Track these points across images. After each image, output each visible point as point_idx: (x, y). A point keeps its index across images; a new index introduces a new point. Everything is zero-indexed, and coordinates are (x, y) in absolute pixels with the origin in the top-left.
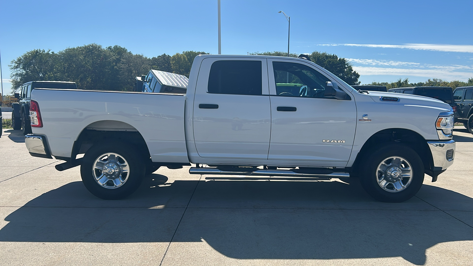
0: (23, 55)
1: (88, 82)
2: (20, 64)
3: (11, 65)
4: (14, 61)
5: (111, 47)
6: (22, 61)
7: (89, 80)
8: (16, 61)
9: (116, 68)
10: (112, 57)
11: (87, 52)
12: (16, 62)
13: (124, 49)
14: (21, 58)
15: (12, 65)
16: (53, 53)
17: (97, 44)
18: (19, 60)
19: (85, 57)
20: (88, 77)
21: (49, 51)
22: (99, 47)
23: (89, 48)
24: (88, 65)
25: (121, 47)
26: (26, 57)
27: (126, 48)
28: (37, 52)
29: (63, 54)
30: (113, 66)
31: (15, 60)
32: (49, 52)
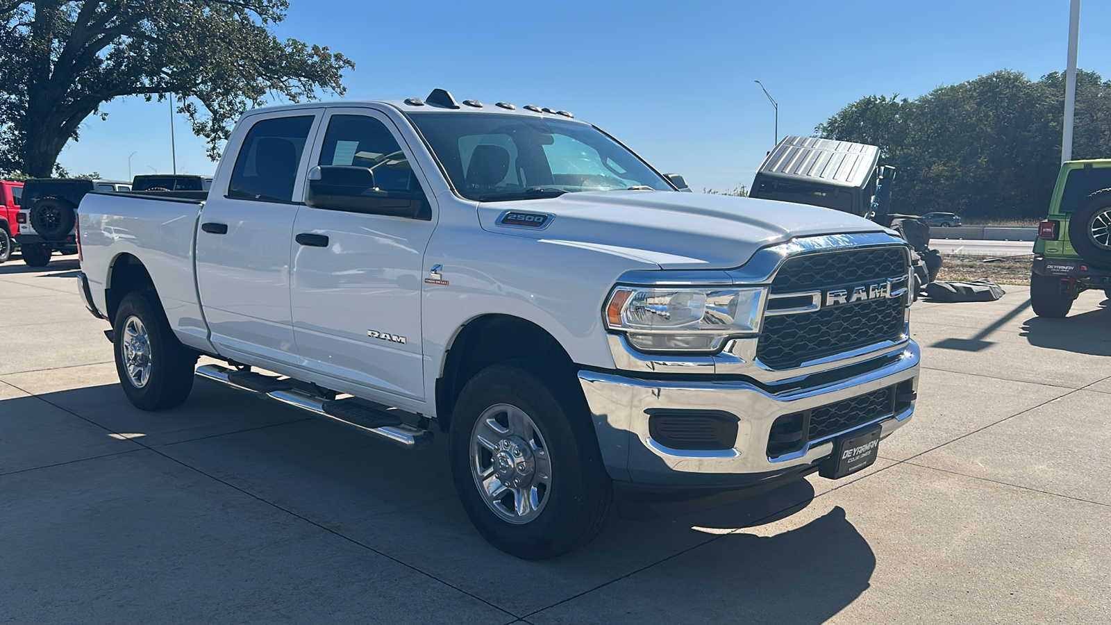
0: (839, 111)
1: (978, 167)
2: (832, 131)
3: (815, 134)
4: (822, 127)
5: (1056, 73)
6: (837, 125)
7: (982, 160)
8: (825, 125)
9: (1054, 127)
10: (1047, 100)
11: (983, 93)
12: (824, 129)
13: (1093, 74)
14: (836, 119)
15: (818, 134)
16: (905, 100)
17: (1012, 71)
18: (832, 123)
19: (979, 104)
20: (982, 153)
21: (896, 96)
22: (1016, 78)
23: (989, 81)
24: (985, 125)
25: (1085, 71)
26: (845, 115)
27: (1098, 73)
28: (868, 102)
29: (928, 101)
30: (1048, 122)
31: (822, 125)
32: (894, 99)
